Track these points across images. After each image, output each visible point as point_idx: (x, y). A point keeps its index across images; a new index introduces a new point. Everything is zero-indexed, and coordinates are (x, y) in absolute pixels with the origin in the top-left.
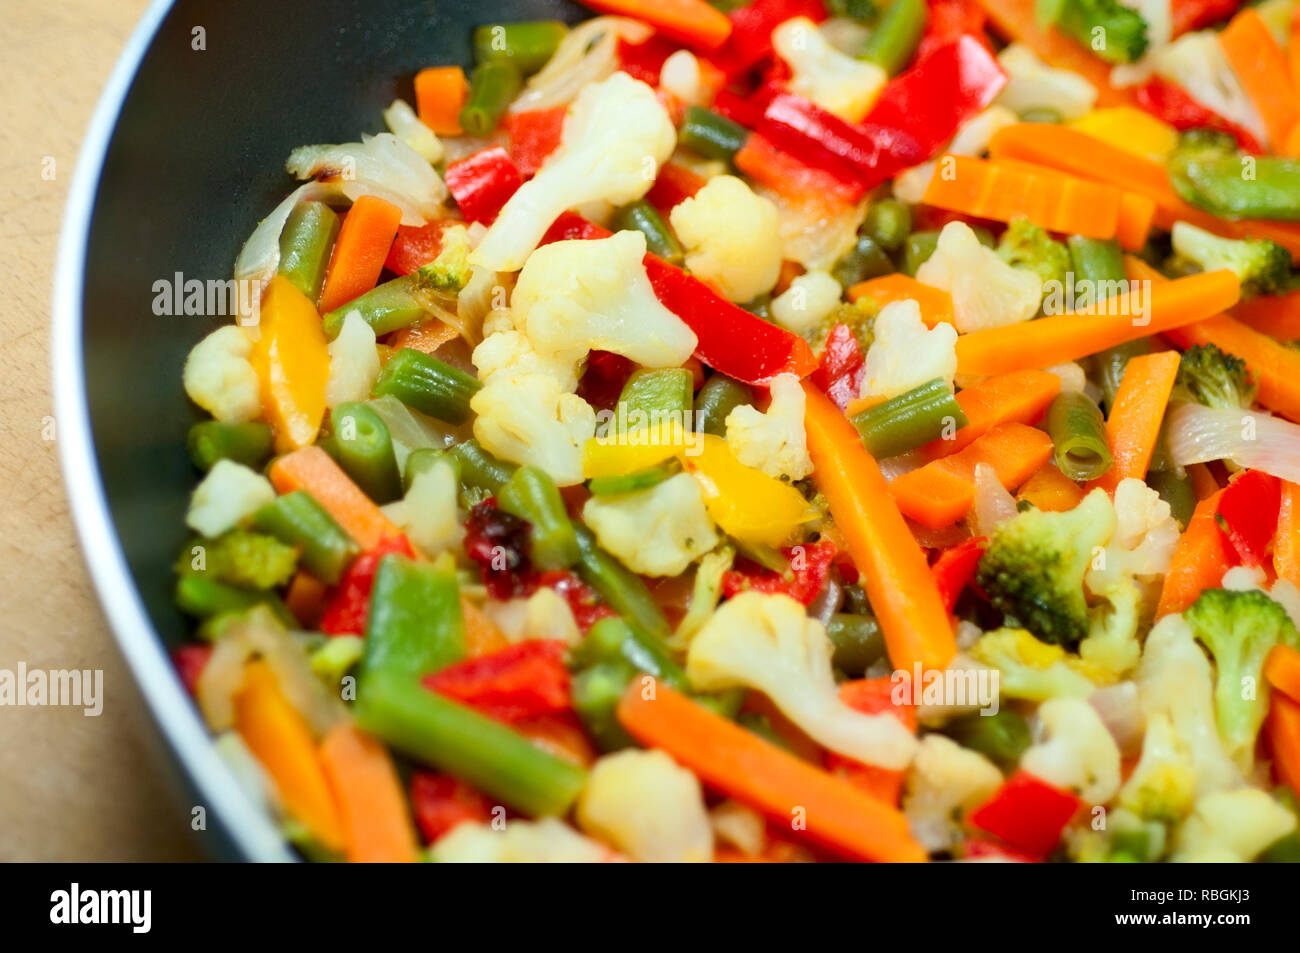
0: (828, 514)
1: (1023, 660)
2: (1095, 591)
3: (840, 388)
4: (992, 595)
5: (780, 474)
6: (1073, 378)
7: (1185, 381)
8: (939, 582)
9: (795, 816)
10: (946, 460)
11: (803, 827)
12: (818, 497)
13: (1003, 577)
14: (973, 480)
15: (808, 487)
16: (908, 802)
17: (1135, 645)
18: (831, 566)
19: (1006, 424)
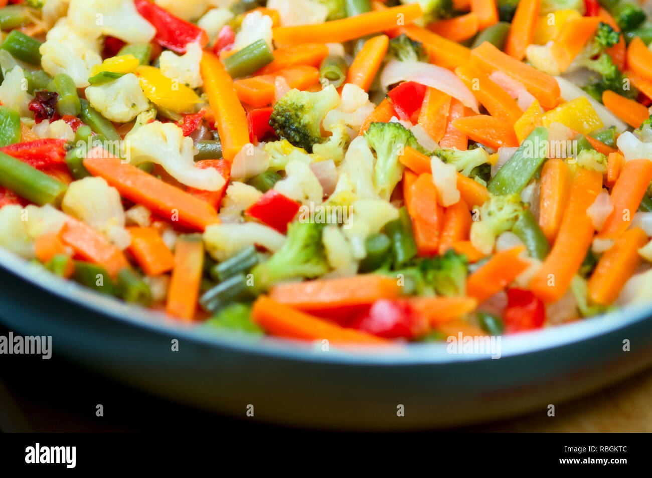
0: (207, 102)
1: (284, 152)
2: (326, 129)
3: (223, 53)
4: (275, 130)
5: (184, 83)
6: (337, 49)
7: (392, 51)
8: (248, 121)
9: (173, 213)
10: (264, 76)
11: (177, 219)
12: (203, 95)
13: (279, 117)
14: (274, 83)
15: (199, 91)
16: (222, 210)
17: (341, 150)
18: (202, 119)
19: (298, 65)
